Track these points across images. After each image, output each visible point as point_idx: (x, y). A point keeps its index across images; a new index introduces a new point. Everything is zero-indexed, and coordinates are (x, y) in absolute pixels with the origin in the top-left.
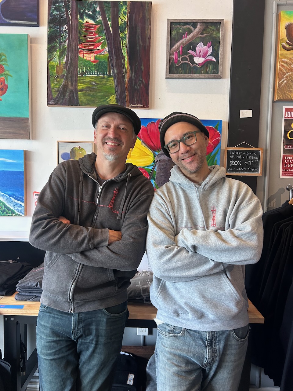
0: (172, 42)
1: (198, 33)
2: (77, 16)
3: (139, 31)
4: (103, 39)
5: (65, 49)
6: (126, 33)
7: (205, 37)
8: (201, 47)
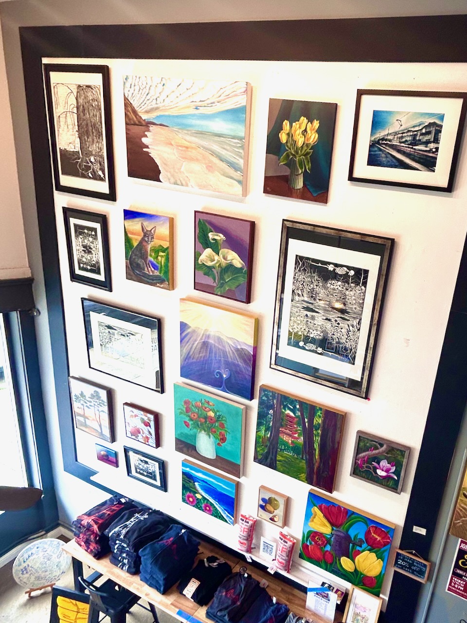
0: (358, 450)
1: (383, 452)
2: (280, 406)
3: (330, 434)
4: (299, 430)
5: (270, 427)
6: (319, 432)
7: (390, 457)
8: (384, 463)
